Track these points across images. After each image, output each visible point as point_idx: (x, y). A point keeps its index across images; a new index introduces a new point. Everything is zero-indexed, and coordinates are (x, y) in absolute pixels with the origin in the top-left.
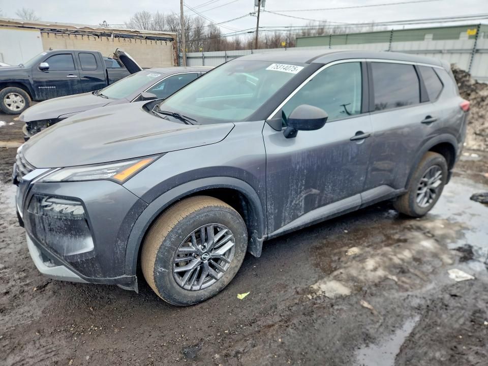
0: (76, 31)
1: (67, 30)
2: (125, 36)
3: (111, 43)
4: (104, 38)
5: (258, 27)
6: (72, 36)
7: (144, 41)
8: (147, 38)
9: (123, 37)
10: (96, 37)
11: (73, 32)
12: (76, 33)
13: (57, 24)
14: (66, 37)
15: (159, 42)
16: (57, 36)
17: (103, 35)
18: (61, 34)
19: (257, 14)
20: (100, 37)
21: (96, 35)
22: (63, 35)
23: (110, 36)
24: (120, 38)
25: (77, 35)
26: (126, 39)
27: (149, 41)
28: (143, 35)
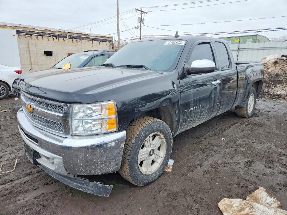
0: (38, 33)
1: (30, 31)
2: (77, 38)
3: (67, 43)
4: (61, 39)
5: (140, 36)
6: (34, 37)
7: (91, 42)
8: (93, 40)
9: (75, 39)
10: (55, 38)
11: (35, 33)
12: (37, 34)
13: (20, 26)
14: (28, 38)
15: (101, 43)
16: (20, 37)
17: (60, 36)
18: (24, 35)
19: (139, 28)
20: (58, 38)
21: (55, 36)
22: (26, 35)
23: (66, 37)
24: (74, 39)
25: (38, 36)
26: (78, 40)
27: (94, 42)
28: (90, 37)
